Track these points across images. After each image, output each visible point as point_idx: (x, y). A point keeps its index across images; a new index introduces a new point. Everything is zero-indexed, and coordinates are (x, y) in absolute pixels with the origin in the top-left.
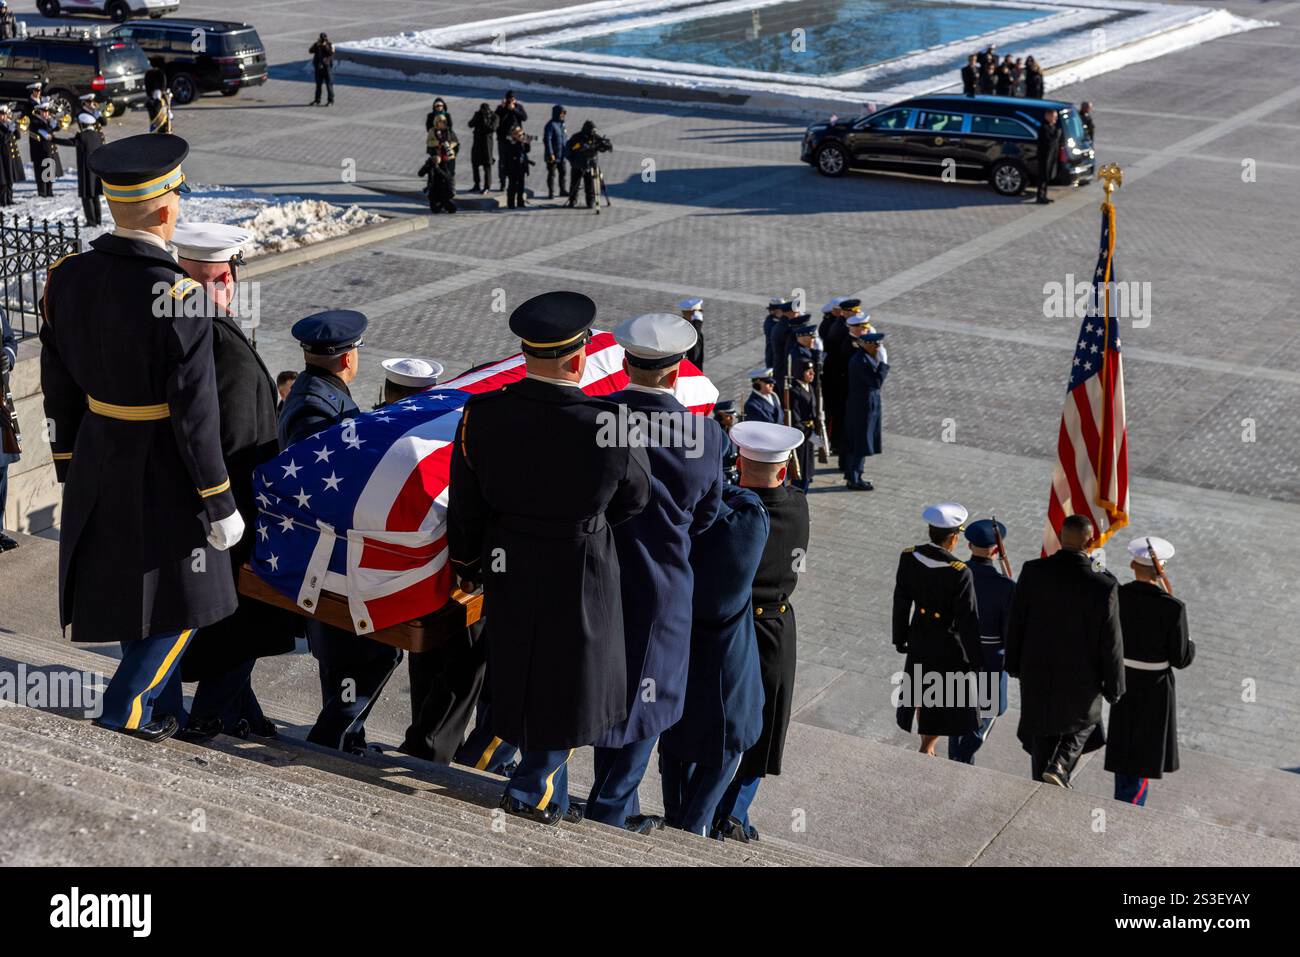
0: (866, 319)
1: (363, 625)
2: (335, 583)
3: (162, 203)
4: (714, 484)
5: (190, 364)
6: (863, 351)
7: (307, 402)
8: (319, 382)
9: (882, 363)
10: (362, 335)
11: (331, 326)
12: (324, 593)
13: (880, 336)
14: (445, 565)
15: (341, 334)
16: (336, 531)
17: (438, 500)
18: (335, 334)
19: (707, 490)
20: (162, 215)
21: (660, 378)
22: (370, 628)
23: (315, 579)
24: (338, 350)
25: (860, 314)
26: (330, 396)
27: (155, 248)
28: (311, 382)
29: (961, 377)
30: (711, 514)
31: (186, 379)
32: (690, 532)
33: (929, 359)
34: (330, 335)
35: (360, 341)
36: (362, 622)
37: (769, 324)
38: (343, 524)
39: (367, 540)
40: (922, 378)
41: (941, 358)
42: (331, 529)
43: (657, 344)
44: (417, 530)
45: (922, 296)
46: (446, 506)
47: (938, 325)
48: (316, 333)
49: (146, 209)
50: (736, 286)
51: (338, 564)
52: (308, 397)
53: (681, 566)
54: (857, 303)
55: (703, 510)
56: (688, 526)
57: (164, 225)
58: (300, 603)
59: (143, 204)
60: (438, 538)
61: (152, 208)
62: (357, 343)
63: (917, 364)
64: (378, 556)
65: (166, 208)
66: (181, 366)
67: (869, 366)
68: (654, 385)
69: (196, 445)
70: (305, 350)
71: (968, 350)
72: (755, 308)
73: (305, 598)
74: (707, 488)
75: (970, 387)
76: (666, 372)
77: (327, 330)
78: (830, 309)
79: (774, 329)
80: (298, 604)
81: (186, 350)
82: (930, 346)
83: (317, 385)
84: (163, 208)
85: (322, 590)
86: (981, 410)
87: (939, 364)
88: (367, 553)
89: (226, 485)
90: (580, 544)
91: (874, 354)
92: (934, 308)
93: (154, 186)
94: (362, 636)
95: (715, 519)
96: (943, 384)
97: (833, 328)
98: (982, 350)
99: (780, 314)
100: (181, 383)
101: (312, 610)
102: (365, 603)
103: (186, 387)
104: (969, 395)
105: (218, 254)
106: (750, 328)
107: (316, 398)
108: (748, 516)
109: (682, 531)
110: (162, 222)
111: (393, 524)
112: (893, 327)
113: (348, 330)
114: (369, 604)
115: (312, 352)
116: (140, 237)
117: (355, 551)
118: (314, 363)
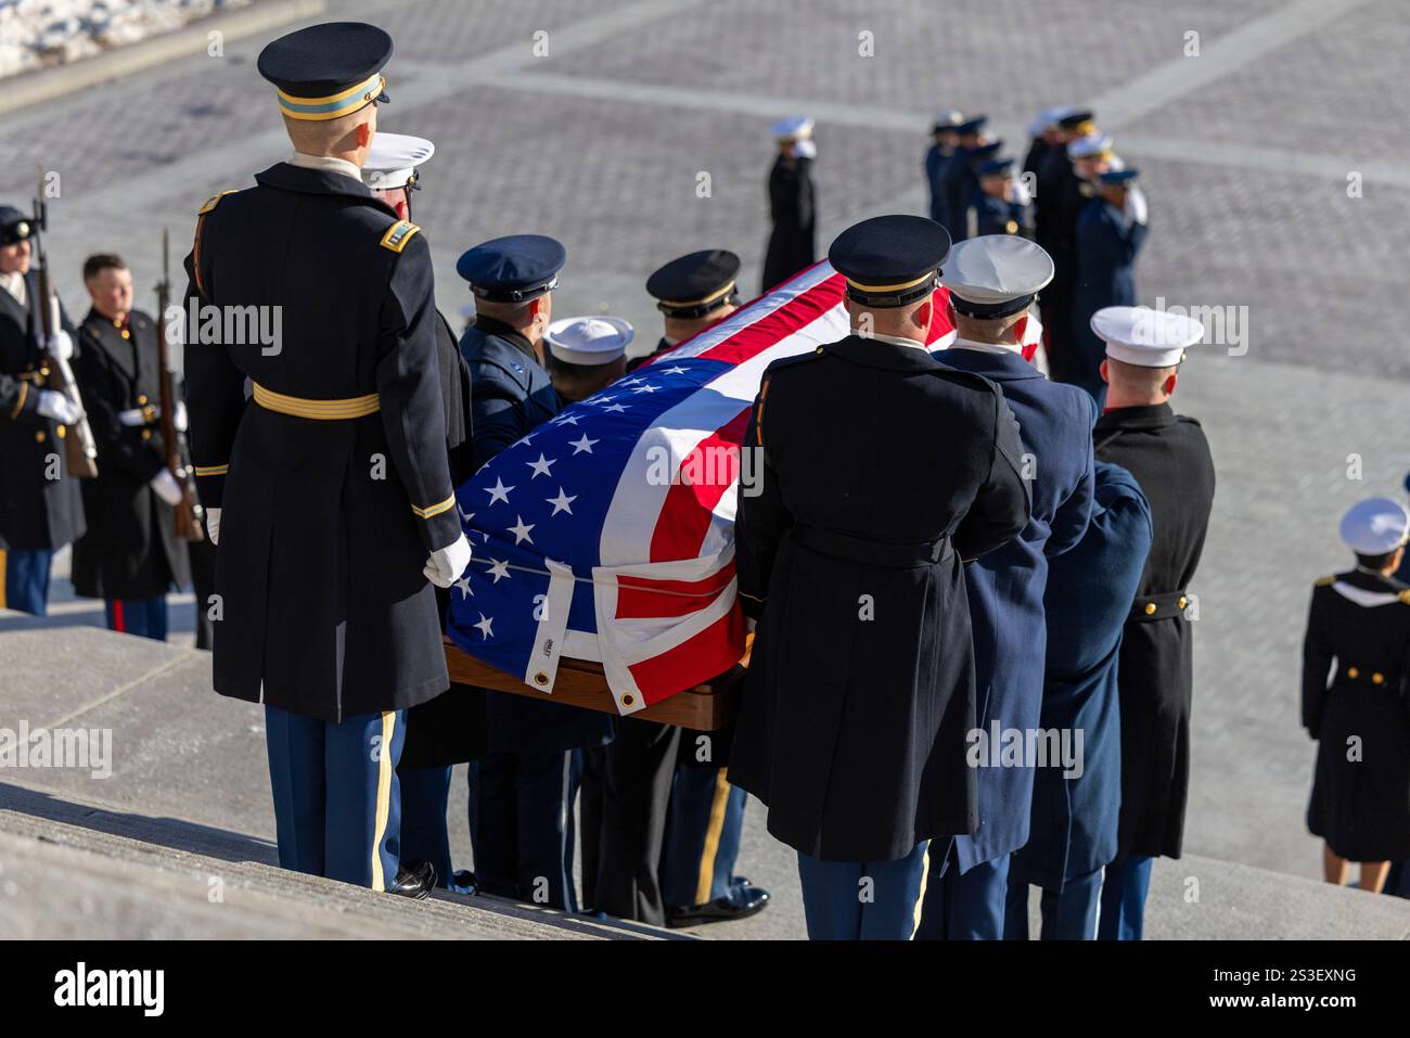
0: (1105, 145)
1: (628, 700)
2: (580, 646)
3: (360, 120)
4: (1083, 481)
5: (414, 338)
6: (1100, 202)
7: (483, 376)
8: (498, 344)
9: (1135, 224)
10: (556, 275)
11: (515, 261)
12: (565, 662)
13: (1130, 174)
14: (735, 604)
15: (532, 272)
16: (574, 573)
17: (718, 511)
18: (522, 273)
19: (1071, 490)
20: (360, 136)
21: (1002, 330)
22: (639, 703)
23: (550, 644)
24: (526, 295)
25: (1094, 135)
26: (513, 365)
27: (349, 180)
28: (484, 344)
29: (1275, 245)
30: (1078, 527)
31: (409, 358)
32: (1046, 550)
33: (1218, 217)
34: (515, 273)
35: (555, 281)
36: (626, 694)
37: (934, 159)
38: (584, 561)
39: (622, 579)
40: (1206, 249)
41: (1238, 212)
42: (567, 570)
43: (997, 282)
44: (697, 556)
45: (1201, 106)
46: (734, 520)
47: (1231, 155)
48: (497, 271)
49: (341, 130)
50: (871, 98)
51: (582, 616)
52: (483, 367)
53: (1031, 608)
54: (1086, 117)
55: (1065, 521)
56: (1042, 543)
57: (360, 148)
58: (530, 680)
59: (336, 123)
60: (725, 564)
61: (349, 127)
62: (552, 284)
63: (1196, 226)
64: (639, 600)
65: (366, 124)
66: (402, 342)
67: (1112, 227)
68: (994, 340)
69: (419, 446)
70: (477, 295)
71: (1287, 197)
72: (908, 137)
73: (537, 673)
74: (1072, 487)
75: (1291, 261)
76: (1011, 321)
77: (510, 267)
78: (1040, 131)
79: (943, 170)
80: (527, 682)
81: (409, 319)
82: (1218, 194)
83: (495, 348)
84: (361, 126)
85: (561, 657)
86: (1312, 301)
87: (1234, 225)
88: (623, 596)
89: (451, 502)
90: (918, 579)
91: (1121, 203)
92: (1223, 127)
93: (352, 97)
94: (627, 717)
95: (1083, 533)
96: (1243, 259)
97: (1047, 162)
98: (1312, 198)
99: (953, 141)
100: (402, 369)
101: (548, 688)
102: (630, 667)
103: (410, 371)
104: (1290, 277)
105: (392, 177)
106: (900, 170)
107: (494, 368)
108: (1126, 516)
109: (1036, 549)
110: (359, 144)
111: (659, 554)
112: (1153, 162)
113: (541, 265)
114: (634, 669)
115: (489, 298)
116: (331, 166)
117: (606, 596)
118: (491, 314)
